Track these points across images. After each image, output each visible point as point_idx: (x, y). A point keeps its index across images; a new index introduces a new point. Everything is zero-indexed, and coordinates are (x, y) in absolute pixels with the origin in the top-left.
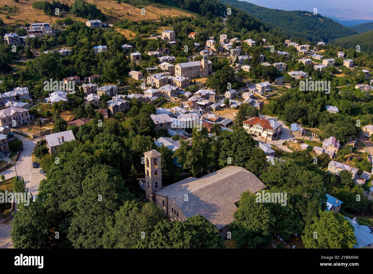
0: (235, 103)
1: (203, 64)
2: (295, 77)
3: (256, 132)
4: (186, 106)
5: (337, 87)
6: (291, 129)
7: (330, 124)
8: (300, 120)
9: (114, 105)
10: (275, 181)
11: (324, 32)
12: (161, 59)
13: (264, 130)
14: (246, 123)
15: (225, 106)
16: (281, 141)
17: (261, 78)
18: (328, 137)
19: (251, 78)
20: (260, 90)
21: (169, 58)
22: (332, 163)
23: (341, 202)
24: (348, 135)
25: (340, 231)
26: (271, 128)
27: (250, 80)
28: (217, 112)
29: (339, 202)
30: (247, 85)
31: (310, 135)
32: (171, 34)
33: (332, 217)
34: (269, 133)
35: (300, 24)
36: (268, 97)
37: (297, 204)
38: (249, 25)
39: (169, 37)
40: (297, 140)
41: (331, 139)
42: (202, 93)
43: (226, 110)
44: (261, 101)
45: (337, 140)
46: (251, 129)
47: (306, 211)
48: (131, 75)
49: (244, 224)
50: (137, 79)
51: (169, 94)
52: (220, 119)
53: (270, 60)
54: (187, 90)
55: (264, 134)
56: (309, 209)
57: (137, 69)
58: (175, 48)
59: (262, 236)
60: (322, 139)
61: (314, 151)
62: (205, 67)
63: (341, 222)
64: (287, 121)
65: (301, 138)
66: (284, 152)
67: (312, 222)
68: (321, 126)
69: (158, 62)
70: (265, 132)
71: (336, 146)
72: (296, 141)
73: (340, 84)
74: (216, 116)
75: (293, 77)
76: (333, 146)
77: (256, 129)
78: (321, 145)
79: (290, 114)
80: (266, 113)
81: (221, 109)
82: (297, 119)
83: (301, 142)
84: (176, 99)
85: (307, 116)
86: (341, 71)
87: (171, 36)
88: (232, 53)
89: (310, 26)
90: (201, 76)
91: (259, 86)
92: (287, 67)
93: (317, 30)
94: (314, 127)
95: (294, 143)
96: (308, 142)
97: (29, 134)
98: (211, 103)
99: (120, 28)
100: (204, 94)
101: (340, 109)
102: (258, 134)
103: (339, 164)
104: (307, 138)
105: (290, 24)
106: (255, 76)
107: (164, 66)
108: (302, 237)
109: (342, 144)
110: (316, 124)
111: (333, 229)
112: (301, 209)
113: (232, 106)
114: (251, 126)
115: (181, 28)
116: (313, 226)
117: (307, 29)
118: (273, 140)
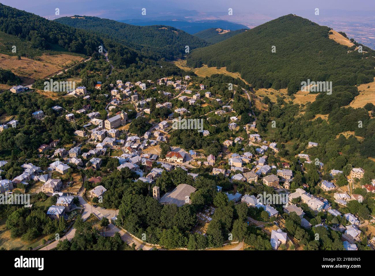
0: (153, 142)
1: (123, 117)
2: (180, 113)
3: (173, 160)
4: (127, 151)
5: (205, 115)
6: (190, 153)
7: (208, 147)
8: (192, 147)
9: (96, 163)
10: (199, 186)
11: (180, 45)
12: (90, 115)
13: (178, 158)
14: (168, 156)
15: (148, 145)
16: (187, 162)
17: (159, 117)
18: (209, 155)
19: (153, 119)
20: (162, 127)
21: (95, 114)
22: (214, 169)
23: (222, 187)
24: (218, 152)
25: (224, 198)
26: (182, 157)
27: (153, 120)
28: (145, 150)
29: (221, 188)
30: (154, 125)
31: (200, 155)
32: (84, 89)
33: (221, 193)
34: (181, 160)
35: (161, 40)
36: (169, 131)
37: (210, 193)
38: (127, 58)
39: (83, 92)
40: (195, 159)
41: (211, 156)
42: (132, 139)
43: (149, 147)
44: (166, 136)
45: (213, 155)
46: (171, 159)
47: (213, 194)
48: (76, 133)
49: (197, 203)
50: (83, 136)
51: (112, 144)
52: (151, 156)
53: (160, 101)
54: (121, 138)
55: (178, 160)
56: (213, 193)
57: (79, 128)
58: (93, 103)
59: (203, 205)
60: (206, 156)
61: (204, 165)
62: (124, 118)
63: (223, 194)
64: (186, 148)
65: (196, 158)
66: (191, 168)
67: (215, 197)
68: (203, 148)
69: (89, 119)
70: (178, 159)
71: (214, 159)
72: (194, 161)
73: (206, 112)
74: (149, 155)
75: (179, 113)
76: (212, 160)
77: (173, 159)
78: (206, 160)
79: (187, 144)
80: (172, 145)
81: (146, 148)
82: (191, 147)
83: (197, 160)
84: (117, 147)
85: (196, 144)
86: (205, 101)
87: (84, 91)
88: (133, 98)
89: (169, 40)
90: (122, 124)
91: (161, 125)
92: (173, 105)
93: (174, 43)
94: (200, 149)
95: (193, 162)
96: (200, 160)
97: (74, 193)
98: (140, 145)
99: (39, 89)
100: (133, 140)
101: (210, 131)
102: (175, 161)
103: (217, 169)
104: (199, 157)
105: (153, 41)
106: (155, 117)
107: (95, 122)
108: (213, 202)
109: (216, 157)
110: (201, 147)
111: (222, 197)
112: (211, 194)
113: (152, 144)
114: (170, 157)
115: (89, 82)
116: (216, 198)
117: (167, 44)
118: (183, 162)
